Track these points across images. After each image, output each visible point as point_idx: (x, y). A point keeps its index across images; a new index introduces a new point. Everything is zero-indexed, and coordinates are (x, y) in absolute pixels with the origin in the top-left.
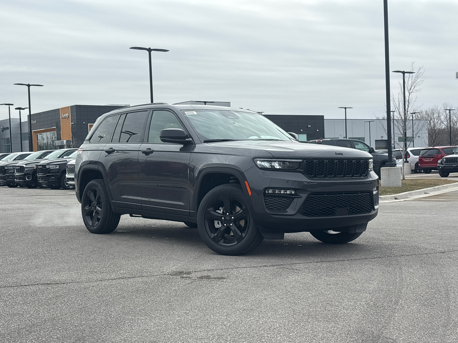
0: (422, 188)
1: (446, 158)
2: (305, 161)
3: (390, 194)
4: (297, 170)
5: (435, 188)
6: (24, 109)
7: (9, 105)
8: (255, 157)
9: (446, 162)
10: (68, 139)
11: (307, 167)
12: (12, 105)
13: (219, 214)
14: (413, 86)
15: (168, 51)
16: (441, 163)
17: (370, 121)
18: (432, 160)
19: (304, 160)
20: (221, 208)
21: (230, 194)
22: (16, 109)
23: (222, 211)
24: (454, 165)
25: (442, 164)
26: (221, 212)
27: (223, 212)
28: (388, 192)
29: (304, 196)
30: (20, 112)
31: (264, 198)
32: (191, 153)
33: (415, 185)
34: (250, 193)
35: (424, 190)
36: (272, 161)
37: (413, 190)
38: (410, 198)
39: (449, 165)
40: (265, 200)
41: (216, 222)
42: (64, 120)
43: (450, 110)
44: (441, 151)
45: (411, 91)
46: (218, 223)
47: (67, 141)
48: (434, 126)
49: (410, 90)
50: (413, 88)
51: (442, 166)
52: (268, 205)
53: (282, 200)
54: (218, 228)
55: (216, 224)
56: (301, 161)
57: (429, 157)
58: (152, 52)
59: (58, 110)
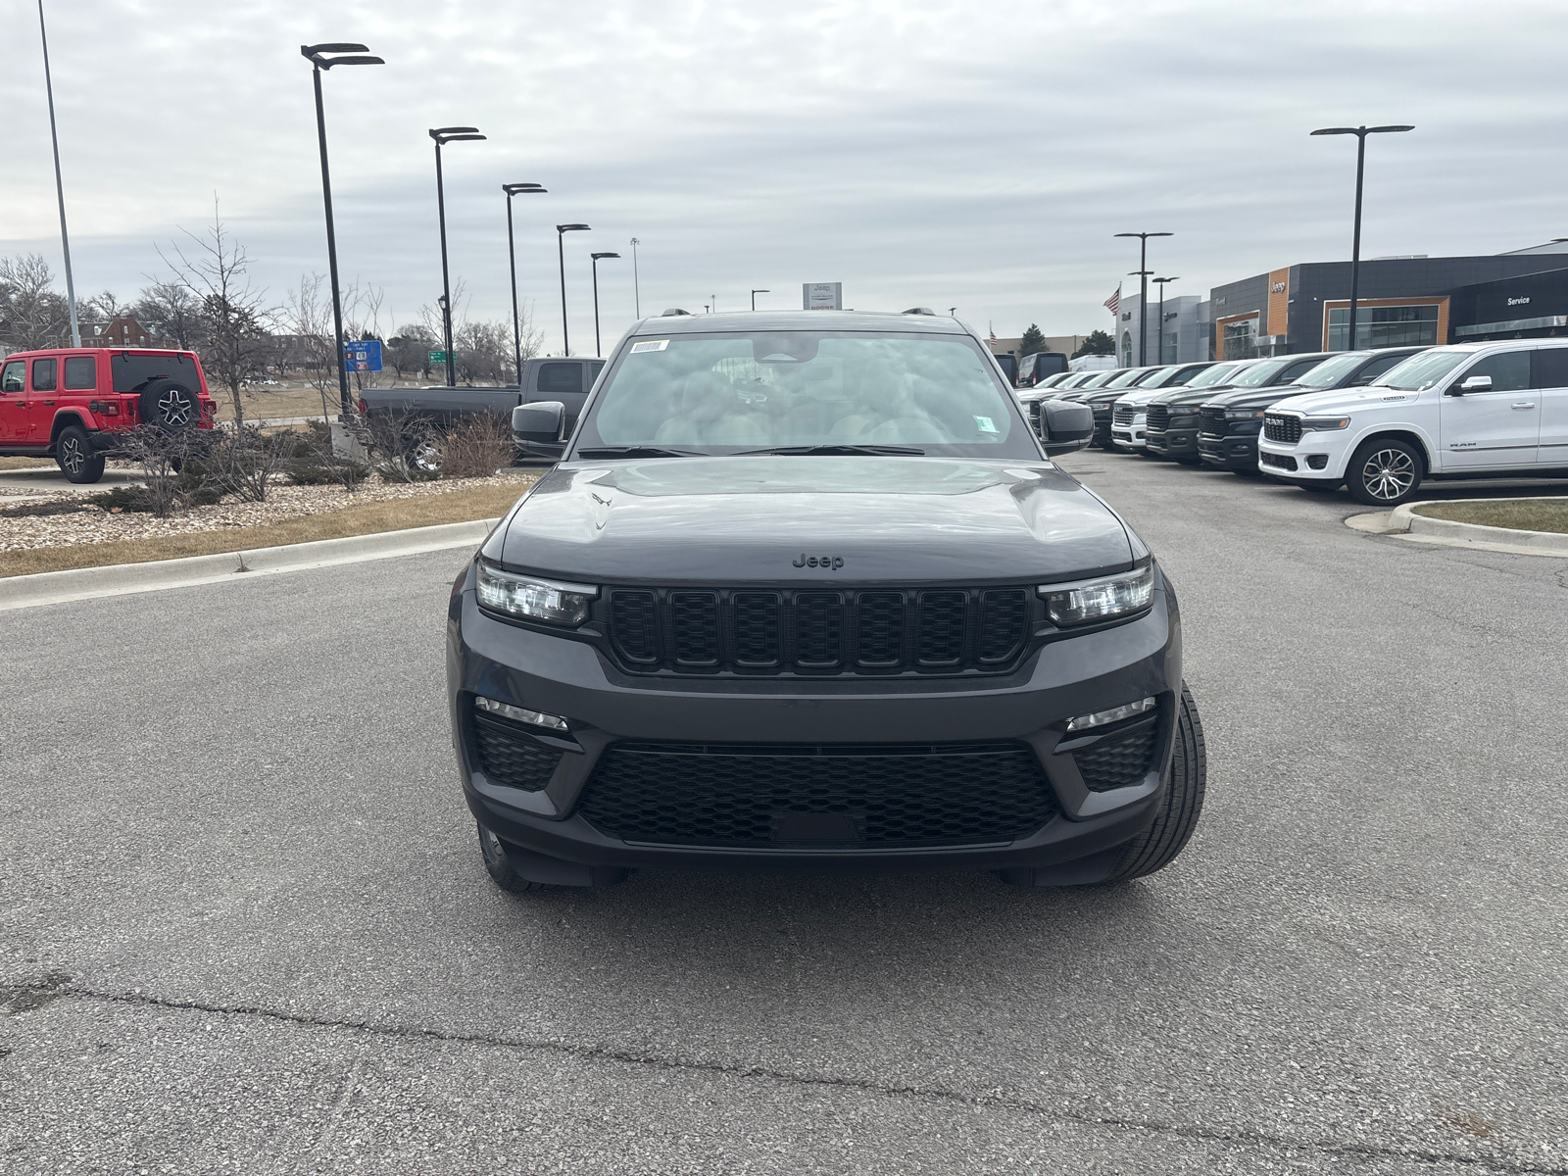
2: (608, 593)
4: (580, 631)
6: (1169, 280)
10: (1279, 334)
11: (619, 620)
15: (1413, 127)
19: (604, 589)
29: (592, 748)
30: (1162, 286)
40: (477, 735)
42: (1276, 295)
47: (1279, 338)
56: (592, 590)
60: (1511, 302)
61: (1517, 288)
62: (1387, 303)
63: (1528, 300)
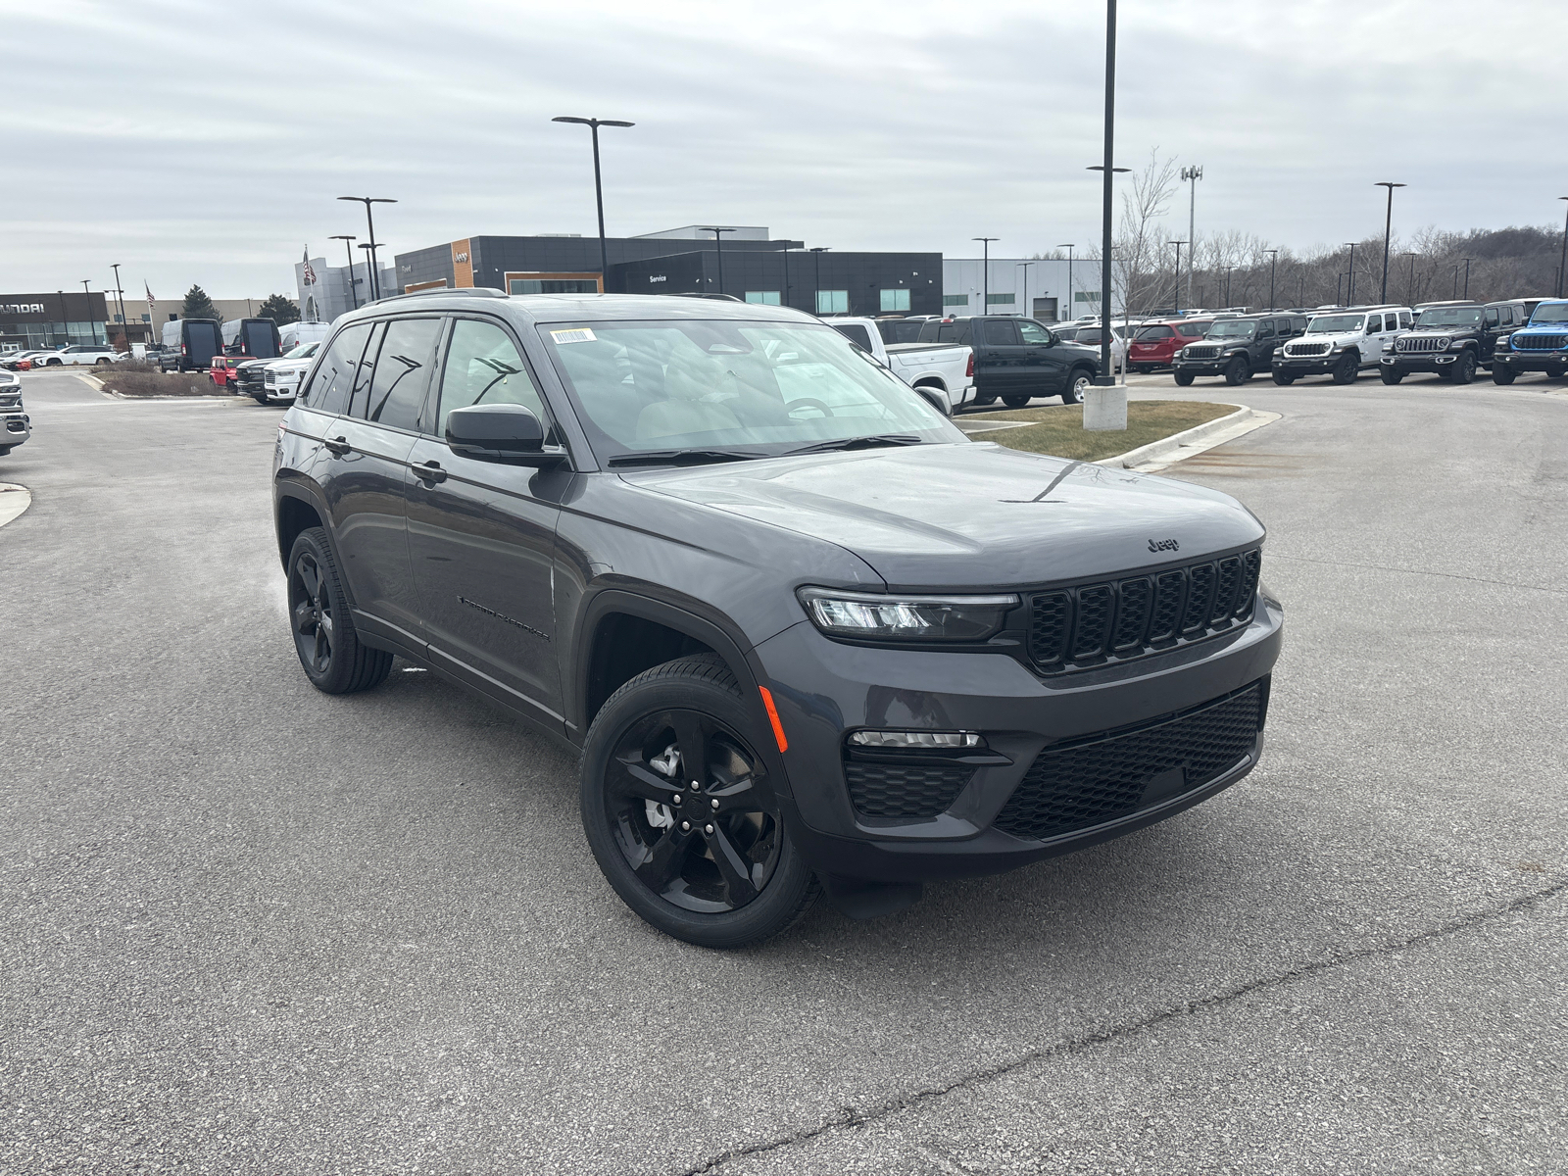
0: (1173, 434)
1: (1190, 348)
2: (1028, 600)
3: (1110, 454)
4: (991, 642)
5: (1198, 431)
7: (348, 238)
8: (803, 579)
9: (1189, 356)
11: (1036, 625)
12: (354, 238)
13: (664, 776)
14: (1154, 202)
15: (633, 124)
16: (1181, 358)
17: (1025, 263)
18: (1156, 346)
19: (1023, 596)
20: (669, 751)
21: (703, 710)
22: (360, 246)
23: (673, 763)
24: (1205, 363)
25: (1182, 360)
26: (669, 767)
27: (679, 766)
28: (1106, 448)
29: (1024, 757)
31: (845, 766)
32: (561, 508)
33: (1155, 424)
34: (783, 744)
35: (1178, 439)
36: (879, 603)
37: (1156, 440)
38: (1155, 463)
39: (1195, 361)
40: (848, 774)
41: (651, 808)
42: (460, 264)
43: (1178, 243)
44: (1174, 329)
45: (1147, 212)
46: (660, 810)
48: (1136, 269)
49: (1145, 210)
50: (1152, 205)
51: (1181, 363)
52: (861, 796)
53: (924, 775)
54: (659, 830)
55: (654, 814)
56: (1010, 600)
57: (1151, 341)
58: (600, 128)
59: (448, 246)
60: (653, 280)
61: (657, 267)
62: (555, 276)
63: (665, 278)
